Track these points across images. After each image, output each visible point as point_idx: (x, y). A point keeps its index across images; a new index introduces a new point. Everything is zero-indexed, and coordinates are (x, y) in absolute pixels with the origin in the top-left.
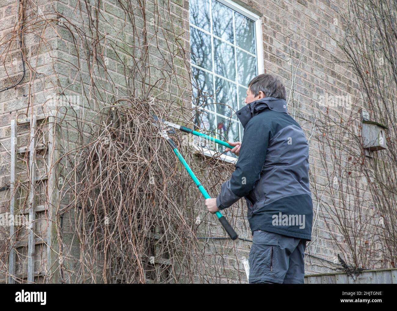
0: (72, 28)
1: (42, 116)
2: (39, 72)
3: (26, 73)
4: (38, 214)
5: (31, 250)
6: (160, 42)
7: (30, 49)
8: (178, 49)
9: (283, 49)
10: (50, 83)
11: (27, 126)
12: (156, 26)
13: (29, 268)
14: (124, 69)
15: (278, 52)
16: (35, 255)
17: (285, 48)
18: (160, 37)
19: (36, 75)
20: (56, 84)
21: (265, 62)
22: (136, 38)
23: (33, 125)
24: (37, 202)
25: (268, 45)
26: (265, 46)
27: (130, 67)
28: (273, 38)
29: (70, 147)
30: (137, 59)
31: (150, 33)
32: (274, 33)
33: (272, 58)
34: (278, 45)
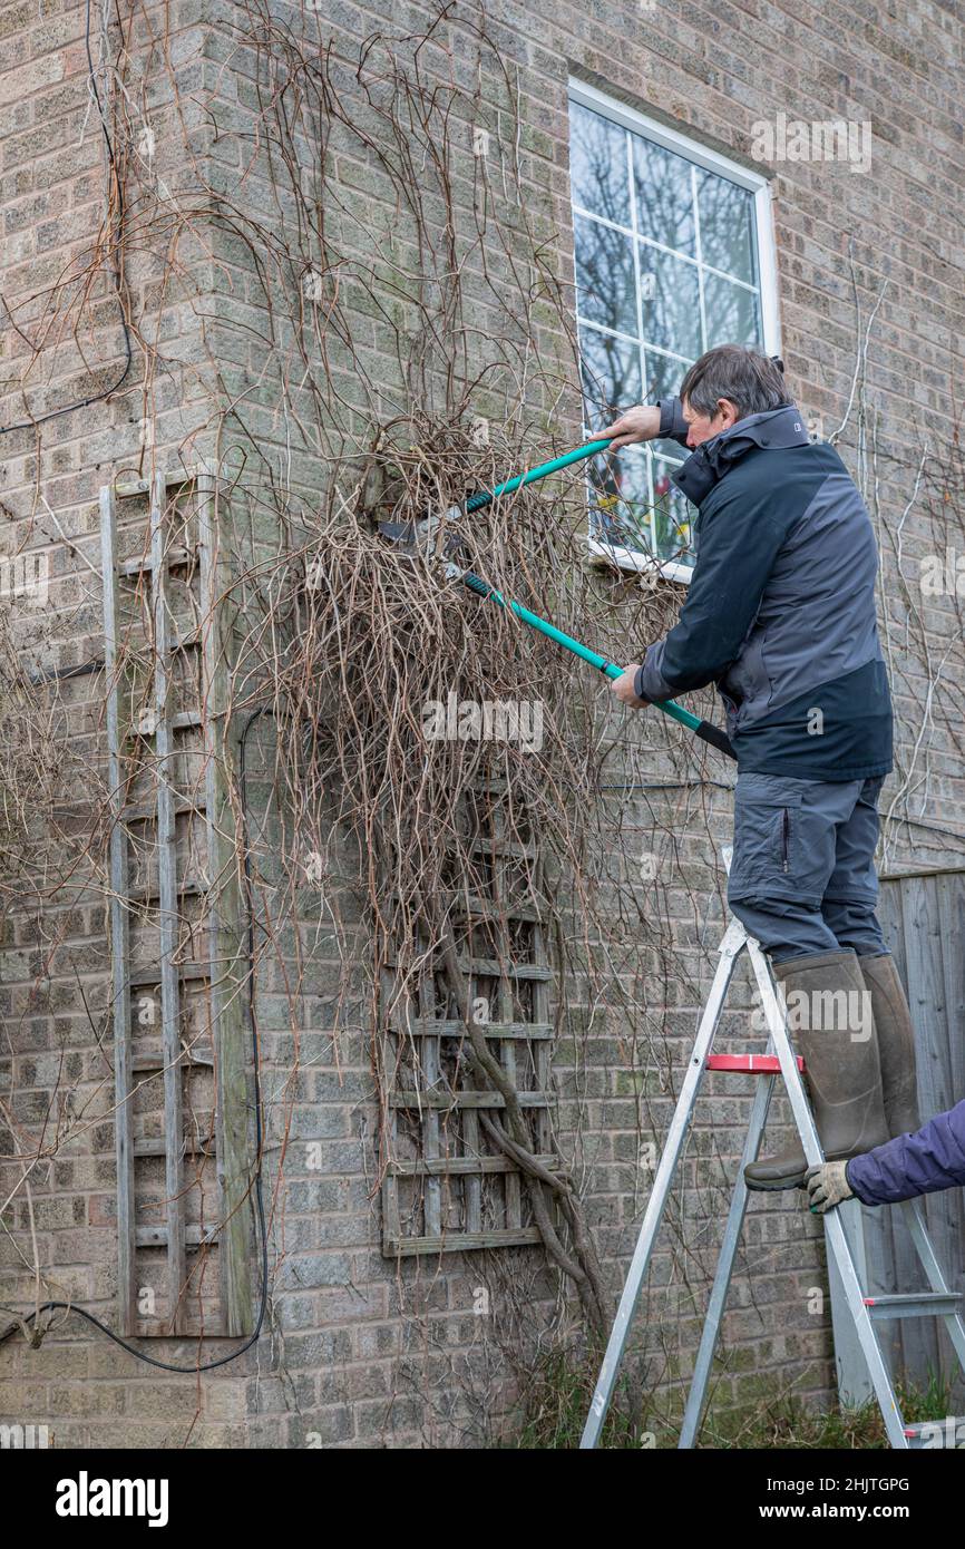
0: (251, 233)
1: (179, 475)
2: (167, 355)
3: (134, 358)
4: (180, 733)
5: (165, 828)
6: (493, 261)
7: (141, 292)
8: (544, 281)
9: (831, 266)
10: (198, 386)
11: (141, 500)
12: (480, 217)
13: (163, 873)
14: (395, 339)
15: (818, 275)
16: (174, 840)
17: (839, 262)
18: (492, 248)
19: (160, 365)
20: (213, 386)
21: (782, 306)
22: (427, 252)
23: (157, 497)
24: (176, 702)
25: (791, 257)
26: (782, 262)
27: (412, 335)
28: (806, 238)
29: (264, 556)
30: (431, 312)
31: (464, 238)
32: (808, 223)
33: (802, 295)
34: (818, 256)
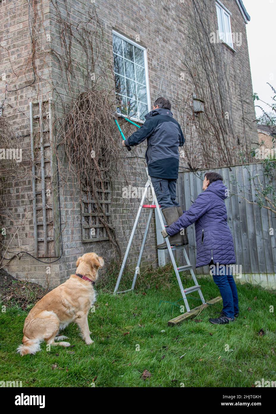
0: (58, 56)
1: (45, 100)
2: (43, 78)
3: (36, 79)
4: (45, 148)
5: (42, 165)
6: (100, 62)
7: (37, 66)
8: (108, 66)
9: (157, 64)
10: (48, 84)
11: (37, 104)
12: (98, 54)
13: (42, 173)
14: (83, 76)
15: (155, 66)
16: (44, 167)
17: (158, 63)
18: (99, 59)
19: (40, 79)
20: (51, 84)
21: (149, 71)
22: (88, 60)
23: (40, 104)
24: (44, 142)
25: (150, 63)
26: (149, 63)
27: (86, 75)
28: (152, 59)
29: (60, 115)
30: (89, 71)
31: (95, 58)
32: (153, 56)
33: (152, 69)
34: (154, 62)
